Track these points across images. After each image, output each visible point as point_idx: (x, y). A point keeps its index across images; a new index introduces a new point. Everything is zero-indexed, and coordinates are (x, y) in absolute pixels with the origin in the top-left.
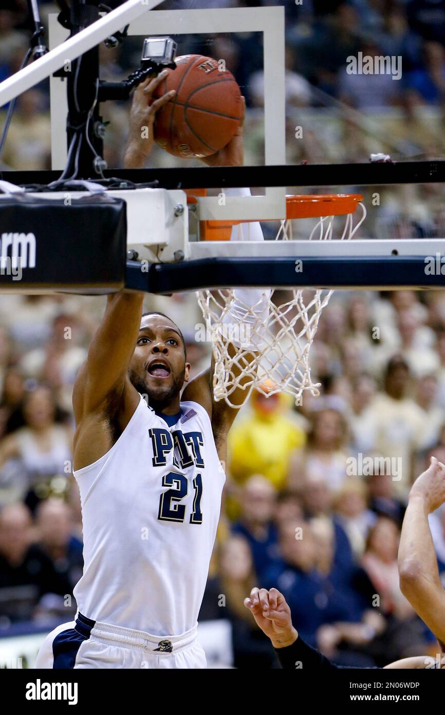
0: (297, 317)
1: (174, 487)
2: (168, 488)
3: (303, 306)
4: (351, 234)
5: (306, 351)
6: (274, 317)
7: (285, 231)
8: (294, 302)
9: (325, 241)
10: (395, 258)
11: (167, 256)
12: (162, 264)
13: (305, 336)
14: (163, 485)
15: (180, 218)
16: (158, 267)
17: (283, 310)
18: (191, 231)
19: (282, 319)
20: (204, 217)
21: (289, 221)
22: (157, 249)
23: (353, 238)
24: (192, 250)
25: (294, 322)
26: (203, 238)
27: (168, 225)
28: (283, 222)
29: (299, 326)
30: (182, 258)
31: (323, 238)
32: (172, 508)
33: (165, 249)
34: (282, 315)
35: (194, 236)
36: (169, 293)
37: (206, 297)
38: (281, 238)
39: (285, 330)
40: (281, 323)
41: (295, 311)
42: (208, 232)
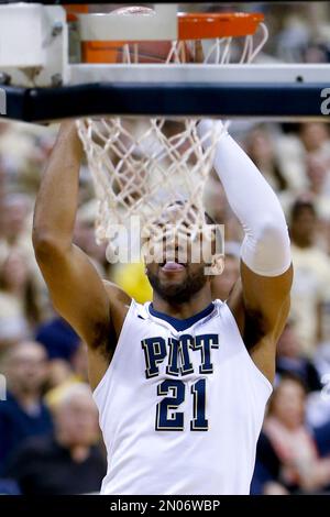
0: (189, 151)
1: (170, 394)
2: (163, 397)
3: (196, 138)
4: (251, 58)
5: (199, 189)
6: (165, 151)
7: (176, 54)
8: (186, 134)
9: (222, 66)
10: (299, 85)
11: (44, 81)
12: (38, 89)
13: (199, 171)
14: (158, 395)
15: (58, 37)
16: (33, 93)
17: (174, 143)
18: (71, 52)
19: (173, 153)
20: (85, 37)
21: (181, 43)
22: (33, 72)
23: (253, 62)
24: (72, 74)
25: (186, 156)
26: (84, 60)
27: (45, 45)
28: (174, 43)
29: (193, 160)
30: (60, 83)
31: (220, 62)
32: (169, 417)
33: (42, 73)
34: (173, 148)
35: (73, 58)
36: (45, 122)
37: (87, 126)
38: (172, 61)
39: (176, 164)
40: (172, 157)
41: (188, 144)
42: (90, 53)
